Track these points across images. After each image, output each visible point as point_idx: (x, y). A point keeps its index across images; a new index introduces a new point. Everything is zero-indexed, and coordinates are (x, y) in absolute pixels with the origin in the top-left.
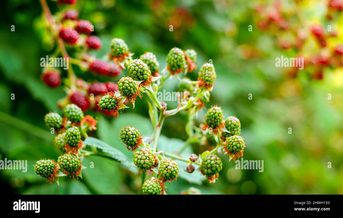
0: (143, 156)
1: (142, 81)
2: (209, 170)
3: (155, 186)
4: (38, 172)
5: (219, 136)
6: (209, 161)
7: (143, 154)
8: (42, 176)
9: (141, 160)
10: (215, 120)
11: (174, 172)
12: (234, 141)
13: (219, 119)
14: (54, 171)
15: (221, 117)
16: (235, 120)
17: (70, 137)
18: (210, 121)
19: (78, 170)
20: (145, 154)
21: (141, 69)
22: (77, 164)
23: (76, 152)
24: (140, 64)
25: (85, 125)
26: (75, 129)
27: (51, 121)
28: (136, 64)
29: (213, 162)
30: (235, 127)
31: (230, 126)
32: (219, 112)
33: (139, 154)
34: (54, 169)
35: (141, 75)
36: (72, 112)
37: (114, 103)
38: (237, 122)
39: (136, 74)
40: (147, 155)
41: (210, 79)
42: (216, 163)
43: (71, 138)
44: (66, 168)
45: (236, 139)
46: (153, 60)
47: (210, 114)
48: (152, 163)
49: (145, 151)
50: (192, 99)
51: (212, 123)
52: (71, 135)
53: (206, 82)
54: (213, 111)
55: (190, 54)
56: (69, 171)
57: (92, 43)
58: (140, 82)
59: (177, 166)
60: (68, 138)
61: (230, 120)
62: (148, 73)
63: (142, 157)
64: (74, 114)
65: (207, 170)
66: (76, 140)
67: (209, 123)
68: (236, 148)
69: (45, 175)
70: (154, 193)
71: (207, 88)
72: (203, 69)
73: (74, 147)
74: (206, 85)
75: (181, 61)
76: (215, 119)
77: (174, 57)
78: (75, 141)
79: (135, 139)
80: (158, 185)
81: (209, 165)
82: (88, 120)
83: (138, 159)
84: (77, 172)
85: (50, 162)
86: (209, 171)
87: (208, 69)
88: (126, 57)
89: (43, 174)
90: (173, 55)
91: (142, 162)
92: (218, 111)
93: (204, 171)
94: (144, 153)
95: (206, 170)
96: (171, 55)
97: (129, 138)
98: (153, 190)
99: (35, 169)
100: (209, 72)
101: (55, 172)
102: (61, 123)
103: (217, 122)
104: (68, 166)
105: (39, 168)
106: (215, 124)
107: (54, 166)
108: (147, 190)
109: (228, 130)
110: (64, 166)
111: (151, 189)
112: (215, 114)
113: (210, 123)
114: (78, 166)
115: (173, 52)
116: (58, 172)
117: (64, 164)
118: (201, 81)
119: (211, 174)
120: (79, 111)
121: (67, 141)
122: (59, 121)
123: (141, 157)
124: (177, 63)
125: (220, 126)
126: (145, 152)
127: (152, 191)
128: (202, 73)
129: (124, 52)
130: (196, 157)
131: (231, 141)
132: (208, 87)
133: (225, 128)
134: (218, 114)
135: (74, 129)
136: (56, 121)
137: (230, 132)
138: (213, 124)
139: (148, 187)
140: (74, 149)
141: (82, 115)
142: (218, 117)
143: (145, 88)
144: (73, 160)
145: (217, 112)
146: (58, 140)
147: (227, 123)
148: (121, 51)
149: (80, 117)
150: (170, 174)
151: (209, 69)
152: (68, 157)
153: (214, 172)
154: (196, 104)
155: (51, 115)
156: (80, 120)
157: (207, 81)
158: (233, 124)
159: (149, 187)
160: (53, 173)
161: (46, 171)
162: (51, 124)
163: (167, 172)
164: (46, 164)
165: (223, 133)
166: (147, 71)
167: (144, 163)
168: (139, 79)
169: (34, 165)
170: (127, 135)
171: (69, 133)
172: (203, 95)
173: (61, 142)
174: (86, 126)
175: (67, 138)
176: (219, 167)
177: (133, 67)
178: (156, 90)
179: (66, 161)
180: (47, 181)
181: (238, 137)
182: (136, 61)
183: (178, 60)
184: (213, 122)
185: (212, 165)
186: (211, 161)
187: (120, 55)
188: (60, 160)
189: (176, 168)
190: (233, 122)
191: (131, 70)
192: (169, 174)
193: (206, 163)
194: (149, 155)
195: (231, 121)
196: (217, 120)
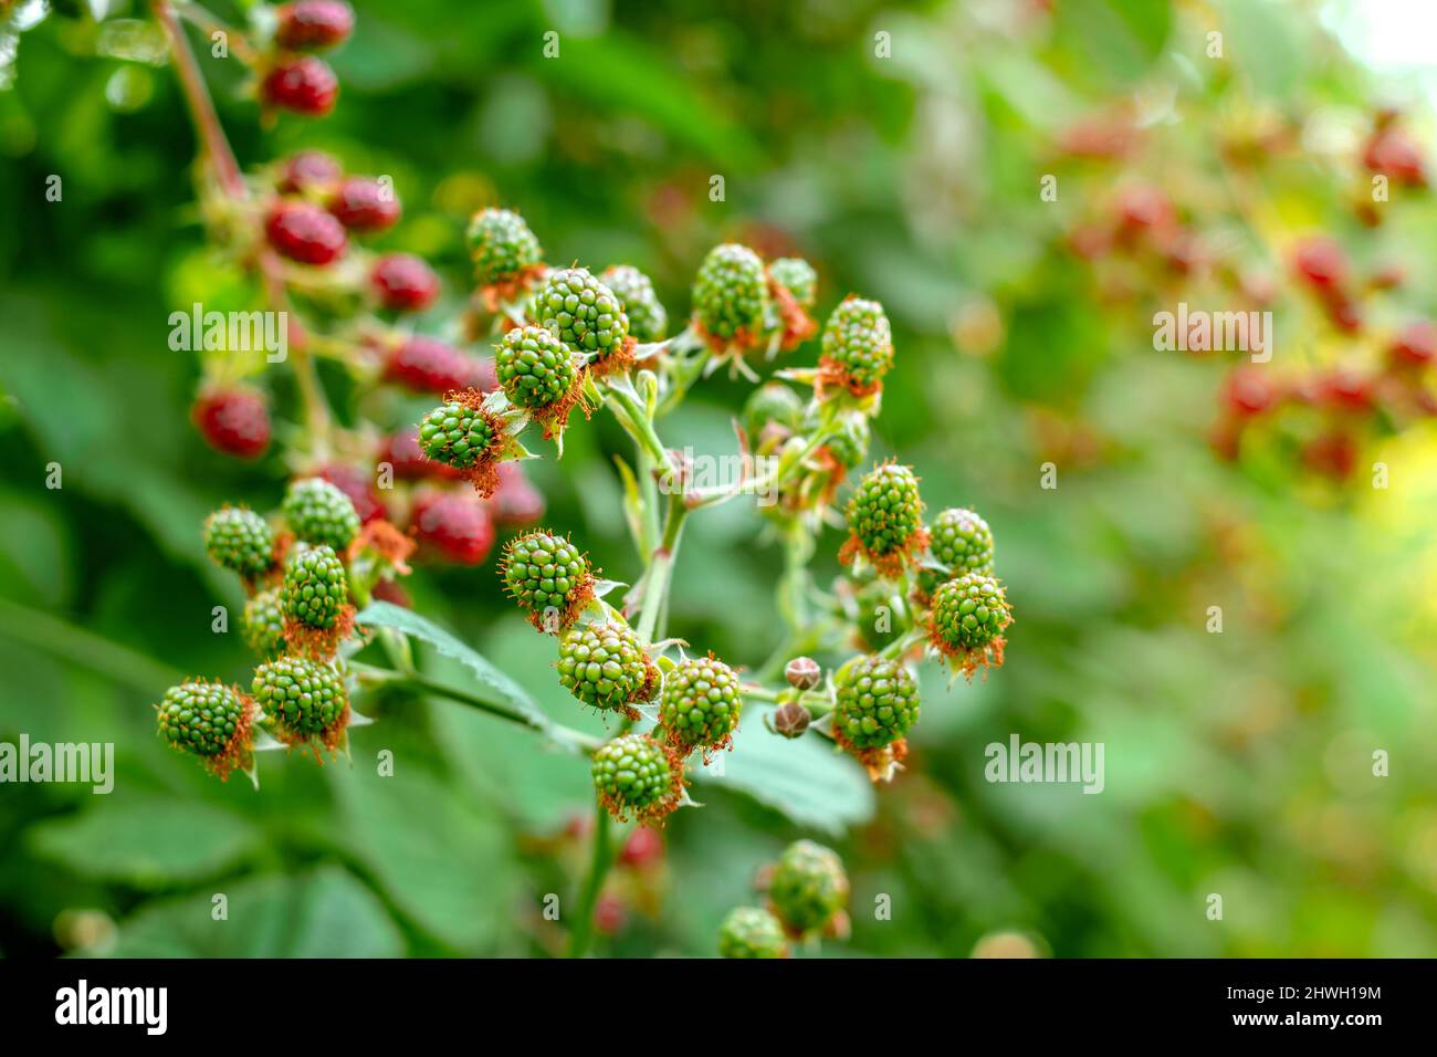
0: (595, 648)
1: (593, 354)
2: (865, 719)
3: (644, 756)
4: (174, 729)
5: (906, 591)
6: (865, 682)
7: (598, 642)
8: (191, 749)
9: (588, 662)
10: (888, 518)
11: (723, 705)
12: (967, 596)
13: (904, 512)
14: (239, 726)
15: (913, 504)
16: (972, 523)
17: (307, 584)
18: (868, 521)
19: (337, 725)
20: (605, 641)
21: (590, 306)
22: (333, 699)
23: (329, 649)
24: (585, 287)
25: (365, 556)
26: (325, 556)
27: (227, 542)
28: (568, 286)
29: (880, 685)
30: (971, 548)
31: (951, 545)
32: (906, 486)
33: (580, 643)
34: (238, 721)
35: (587, 327)
36: (315, 506)
37: (482, 432)
38: (978, 530)
39: (571, 327)
40: (615, 643)
41: (867, 357)
42: (896, 692)
43: (308, 589)
44: (286, 710)
45: (972, 584)
46: (642, 296)
47: (868, 490)
48: (635, 681)
49: (604, 628)
50: (798, 444)
51: (878, 529)
52: (307, 579)
53: (851, 371)
54: (879, 478)
55: (789, 276)
56: (299, 723)
57: (399, 279)
58: (587, 356)
59: (733, 683)
60: (297, 591)
61: (949, 521)
62: (617, 324)
63: (592, 650)
64: (321, 513)
65: (860, 719)
66: (329, 600)
67: (865, 529)
68: (976, 624)
69: (203, 743)
70: (640, 784)
71: (857, 397)
72: (841, 319)
73: (321, 628)
74: (853, 383)
75: (752, 293)
76: (888, 511)
77: (723, 278)
78: (323, 605)
79: (564, 580)
80: (656, 756)
81: (866, 699)
82: (376, 539)
83: (577, 661)
84: (333, 733)
85: (223, 694)
86: (868, 724)
87: (859, 321)
88: (531, 284)
89: (194, 738)
90: (721, 272)
91: (594, 668)
92: (900, 481)
93: (845, 727)
94: (600, 637)
95: (853, 723)
96: (714, 271)
97: (541, 576)
98: (636, 772)
99: (163, 719)
100: (865, 332)
101: (243, 730)
102: (267, 551)
103: (898, 524)
104: (293, 702)
105: (178, 714)
106: (887, 533)
107: (237, 708)
108: (614, 774)
109: (944, 562)
110: (279, 702)
111: (628, 769)
112: (891, 492)
113: (869, 528)
114: (336, 705)
115: (719, 258)
116: (252, 734)
117: (279, 692)
118: (830, 365)
119: (876, 735)
120: (340, 504)
121: (292, 603)
122: (261, 541)
123: (588, 652)
124: (735, 304)
125: (909, 542)
126: (603, 635)
127: (631, 776)
128: (836, 335)
129: (522, 261)
130: (813, 667)
131: (954, 597)
132: (858, 391)
133: (928, 552)
134: (899, 490)
135: (320, 554)
136: (248, 539)
137: (953, 569)
138: (880, 533)
139: (616, 762)
140: (322, 639)
141: (353, 521)
142: (901, 504)
143: (604, 384)
144: (317, 681)
145: (896, 483)
146: (255, 614)
147: (937, 534)
148: (509, 257)
149: (347, 530)
150: (706, 714)
151: (864, 321)
152: (293, 666)
153: (887, 727)
154: (813, 465)
155: (230, 517)
156: (346, 539)
157: (857, 365)
158: (963, 537)
159: (620, 759)
160: (235, 735)
161: (205, 724)
162: (227, 552)
163: (692, 703)
164: (206, 697)
165: (923, 573)
166: (613, 314)
167: (602, 676)
168: (582, 347)
169: (159, 706)
170: (531, 563)
171: (301, 570)
172: (839, 425)
173: (268, 622)
174: (369, 565)
175: (293, 590)
176: (907, 707)
177: (556, 296)
178: (649, 395)
179: (288, 680)
180: (211, 772)
181: (982, 579)
182: (570, 275)
183: (740, 290)
184: (883, 525)
185: (876, 697)
186: (874, 680)
187: (507, 275)
188: (263, 680)
189: (728, 688)
190: (961, 528)
191: (548, 309)
192: (700, 713)
193: (855, 689)
194: (623, 646)
195: (954, 526)
196: (897, 515)
